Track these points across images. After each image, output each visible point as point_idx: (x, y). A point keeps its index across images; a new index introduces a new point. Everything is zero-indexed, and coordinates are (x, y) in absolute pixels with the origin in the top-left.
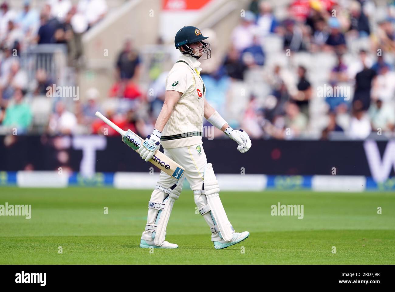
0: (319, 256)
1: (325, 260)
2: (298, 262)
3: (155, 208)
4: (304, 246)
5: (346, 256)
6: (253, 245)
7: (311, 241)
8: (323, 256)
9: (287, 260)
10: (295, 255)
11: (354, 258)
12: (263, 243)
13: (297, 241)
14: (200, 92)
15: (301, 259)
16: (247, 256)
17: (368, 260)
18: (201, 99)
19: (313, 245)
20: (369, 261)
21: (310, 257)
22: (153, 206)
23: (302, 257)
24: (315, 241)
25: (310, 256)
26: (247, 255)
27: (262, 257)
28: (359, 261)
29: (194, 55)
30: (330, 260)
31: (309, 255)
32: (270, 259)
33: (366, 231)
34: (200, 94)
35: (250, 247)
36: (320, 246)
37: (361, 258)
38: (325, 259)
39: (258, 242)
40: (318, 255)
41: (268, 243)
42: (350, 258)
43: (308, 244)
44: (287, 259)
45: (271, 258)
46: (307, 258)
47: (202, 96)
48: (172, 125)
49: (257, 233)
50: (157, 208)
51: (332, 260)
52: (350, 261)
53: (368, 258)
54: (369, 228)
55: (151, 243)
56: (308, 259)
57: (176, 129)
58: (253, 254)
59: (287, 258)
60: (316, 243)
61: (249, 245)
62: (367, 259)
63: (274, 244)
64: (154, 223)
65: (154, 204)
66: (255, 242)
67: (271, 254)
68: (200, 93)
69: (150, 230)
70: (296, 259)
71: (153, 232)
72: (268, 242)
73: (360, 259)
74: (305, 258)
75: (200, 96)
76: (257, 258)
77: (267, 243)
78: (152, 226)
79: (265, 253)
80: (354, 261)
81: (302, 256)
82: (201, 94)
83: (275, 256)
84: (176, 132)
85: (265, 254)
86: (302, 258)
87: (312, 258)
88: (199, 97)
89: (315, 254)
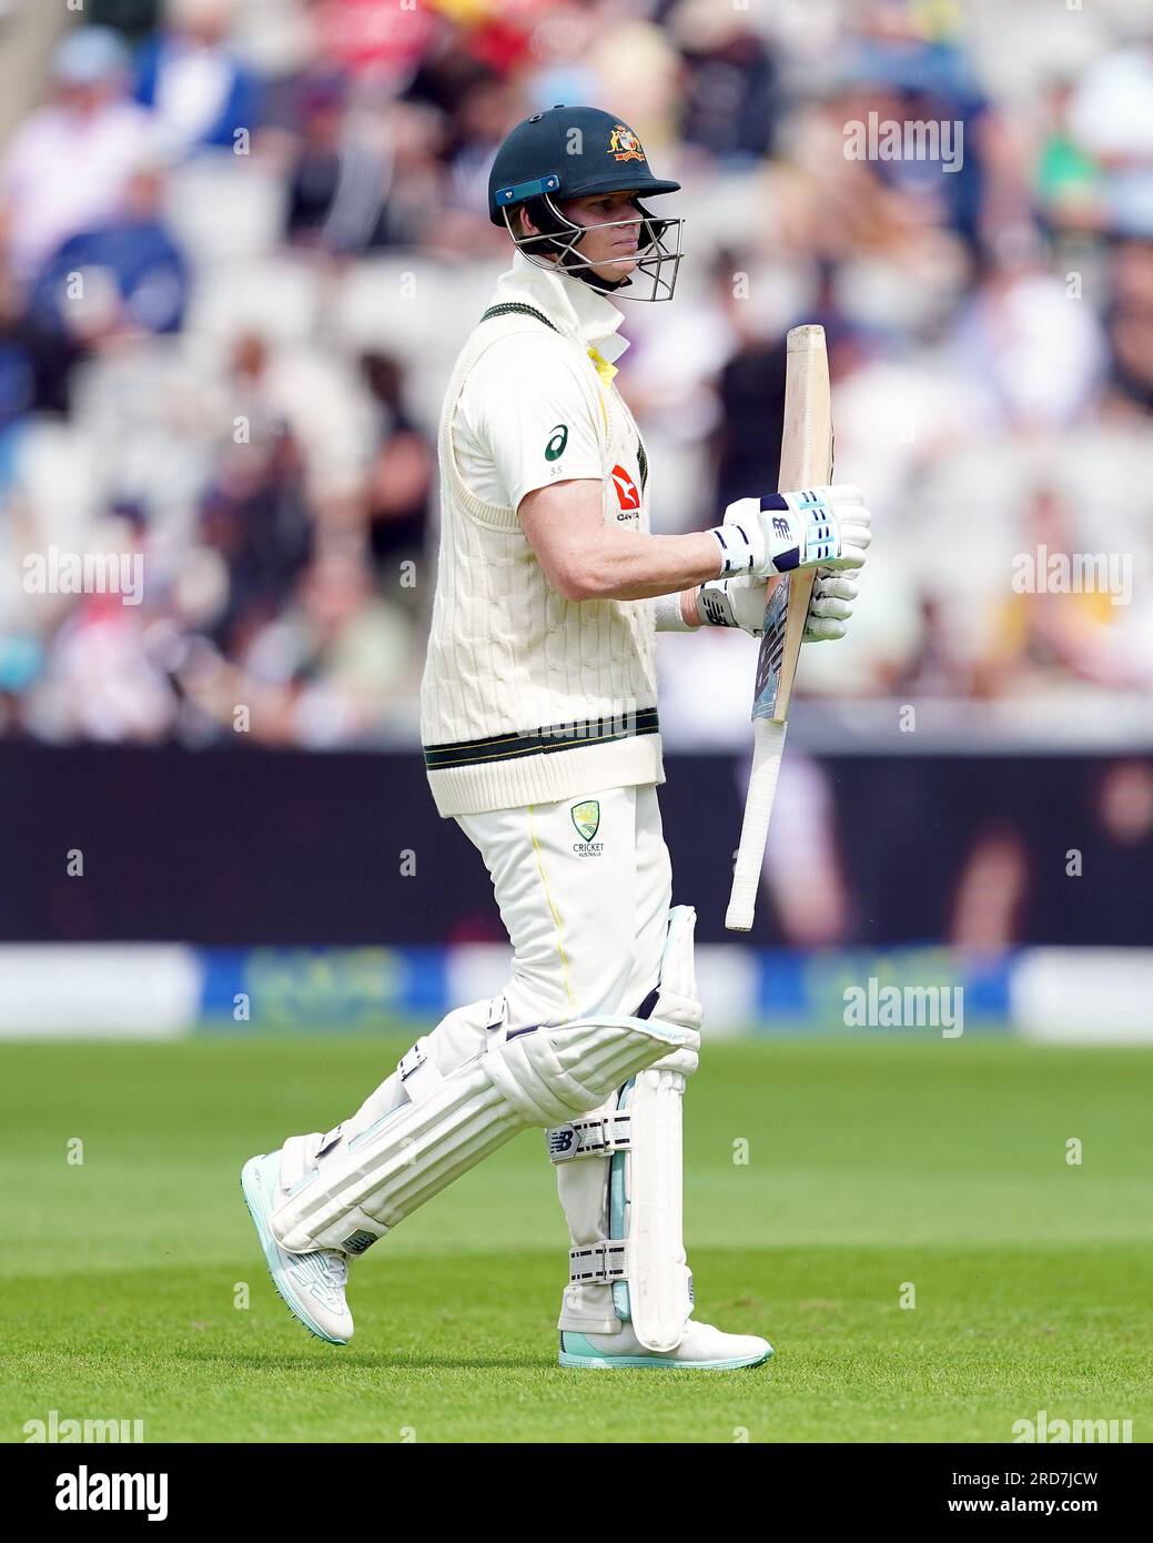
0: (497, 1397)
1: (531, 1422)
2: (380, 1434)
3: (585, 1153)
4: (413, 1340)
5: (648, 1394)
6: (132, 1340)
7: (451, 1316)
8: (522, 1398)
9: (318, 1423)
10: (364, 1395)
11: (693, 1409)
12: (185, 1329)
13: (373, 1317)
14: (628, 480)
15: (400, 1412)
16: (97, 1400)
17: (770, 1419)
18: (634, 520)
19: (464, 1337)
20: (777, 1420)
21: (446, 1401)
22: (569, 1144)
23: (404, 1402)
24: (475, 1312)
25: (449, 1397)
26: (96, 1393)
27: (178, 1405)
28: (718, 1421)
29: (582, 262)
30: (557, 1421)
31: (443, 1395)
32: (223, 1419)
33: (754, 1255)
34: (627, 495)
35: (116, 1352)
36: (502, 1342)
37: (731, 1405)
38: (532, 1412)
39: (159, 1323)
40: (494, 1392)
41: (215, 1329)
42: (669, 1408)
43: (434, 1332)
44: (321, 1417)
45: (231, 1413)
46: (430, 1410)
47: (638, 506)
48: (464, 684)
49: (153, 1274)
50: (592, 1152)
51: (572, 1418)
52: (672, 1422)
53: (770, 1404)
54: (772, 1236)
55: (620, 1342)
56: (437, 1414)
57: (485, 708)
58: (130, 1391)
59: (323, 1412)
60: (479, 1323)
61: (105, 1340)
62: (765, 1408)
63: (250, 1331)
64: (601, 1235)
65: (570, 1134)
66: (142, 1323)
67: (230, 1387)
68: (626, 487)
69: (594, 1278)
70: (372, 1414)
71: (615, 1282)
72: (212, 1324)
73: (726, 1410)
74: (422, 1408)
75: (626, 504)
76: (150, 1409)
77: (207, 1329)
78: (598, 1252)
79: (201, 1385)
80: (692, 1426)
81: (402, 1397)
82: (633, 492)
83: (255, 1403)
84: (482, 723)
85: (199, 1391)
86: (405, 1408)
87: (460, 1407)
88: (625, 512)
89: (476, 1387)
